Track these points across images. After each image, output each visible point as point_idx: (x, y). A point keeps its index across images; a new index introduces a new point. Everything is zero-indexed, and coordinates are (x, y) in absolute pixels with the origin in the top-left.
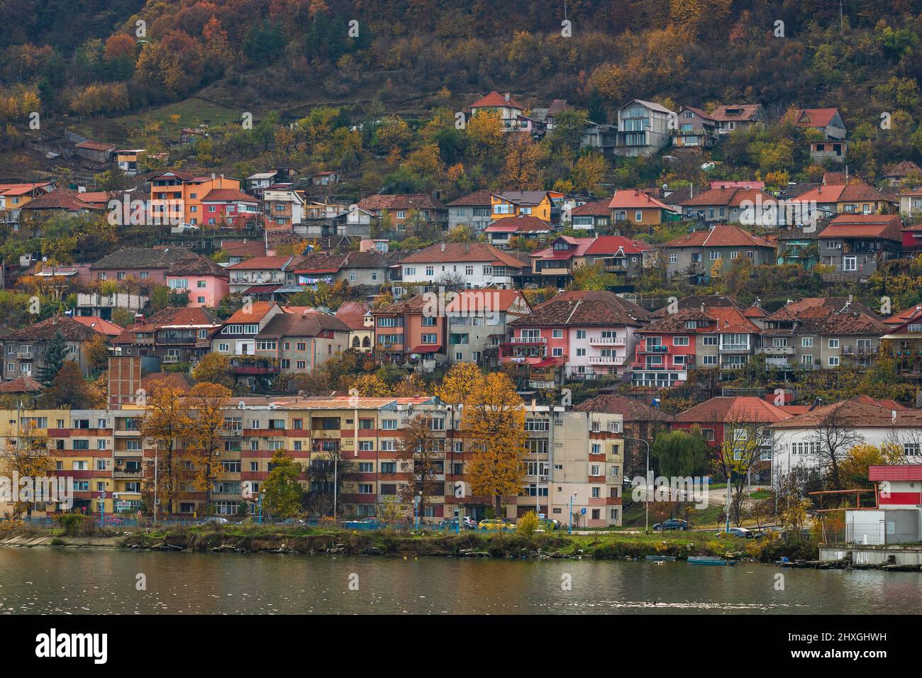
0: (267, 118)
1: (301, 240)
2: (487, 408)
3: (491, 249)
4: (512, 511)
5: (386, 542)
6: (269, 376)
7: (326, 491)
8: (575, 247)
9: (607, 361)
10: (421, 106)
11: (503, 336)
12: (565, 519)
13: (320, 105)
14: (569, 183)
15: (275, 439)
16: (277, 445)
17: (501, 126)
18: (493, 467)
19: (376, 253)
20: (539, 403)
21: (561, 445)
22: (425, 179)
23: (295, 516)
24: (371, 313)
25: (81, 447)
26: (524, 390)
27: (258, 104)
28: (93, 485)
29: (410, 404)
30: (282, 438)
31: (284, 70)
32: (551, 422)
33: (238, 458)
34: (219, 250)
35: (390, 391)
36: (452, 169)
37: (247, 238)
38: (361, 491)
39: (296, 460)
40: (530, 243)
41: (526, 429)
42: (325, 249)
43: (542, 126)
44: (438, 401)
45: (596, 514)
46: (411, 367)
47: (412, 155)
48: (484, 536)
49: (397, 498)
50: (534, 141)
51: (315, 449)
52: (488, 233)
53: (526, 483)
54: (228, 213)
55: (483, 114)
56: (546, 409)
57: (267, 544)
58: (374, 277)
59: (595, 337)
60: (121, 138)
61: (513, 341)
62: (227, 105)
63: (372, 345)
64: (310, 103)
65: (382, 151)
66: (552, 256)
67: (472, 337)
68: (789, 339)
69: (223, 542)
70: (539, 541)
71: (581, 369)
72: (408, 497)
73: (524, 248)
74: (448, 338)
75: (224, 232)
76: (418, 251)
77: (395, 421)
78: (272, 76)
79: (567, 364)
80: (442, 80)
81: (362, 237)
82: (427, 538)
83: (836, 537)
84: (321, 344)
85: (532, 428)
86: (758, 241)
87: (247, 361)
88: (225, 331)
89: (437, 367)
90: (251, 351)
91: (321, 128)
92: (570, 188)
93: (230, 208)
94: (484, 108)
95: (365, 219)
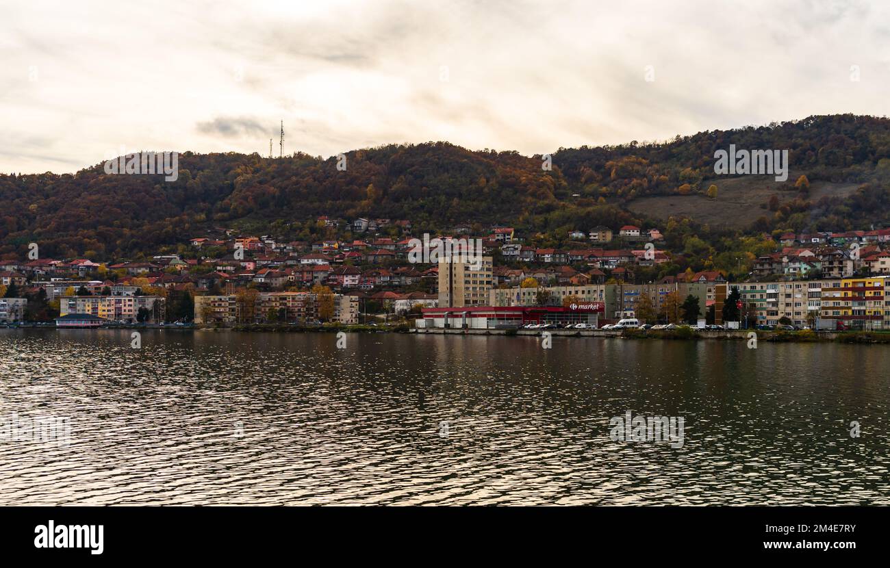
0: (265, 222)
1: (275, 253)
2: (324, 295)
3: (323, 255)
4: (331, 320)
5: (299, 328)
6: (268, 287)
7: (283, 316)
8: (344, 255)
9: (354, 283)
10: (304, 219)
11: (327, 277)
12: (344, 322)
13: (278, 219)
14: (342, 239)
15: (270, 303)
16: (271, 305)
17: (325, 224)
18: (326, 310)
19: (294, 256)
20: (337, 294)
21: (343, 304)
22: (306, 237)
23: (276, 322)
24: (294, 271)
25: (220, 305)
26: (333, 290)
27: (263, 218)
28: (223, 315)
29: (304, 294)
30: (272, 303)
31: (269, 210)
32: (340, 298)
33: (261, 308)
34: (254, 255)
35: (299, 291)
36: (313, 235)
37: (261, 252)
38: (292, 316)
39: (276, 308)
42: (281, 255)
43: (335, 224)
44: (311, 293)
45: (352, 321)
46: (304, 285)
47: (303, 231)
48: (324, 327)
49: (302, 318)
50: (334, 228)
51: (280, 305)
52: (322, 251)
53: (334, 313)
54: (256, 246)
56: (339, 295)
58: (294, 262)
59: (350, 277)
60: (227, 227)
61: (330, 278)
62: (255, 219)
63: (294, 279)
64: (276, 218)
65: (295, 230)
66: (339, 257)
67: (319, 277)
68: (399, 277)
70: (338, 327)
71: (347, 285)
72: (304, 317)
73: (332, 255)
74: (313, 277)
75: (254, 251)
76: (305, 256)
77: (301, 298)
78: (266, 212)
79: (344, 284)
80: (309, 213)
81: (290, 252)
82: (310, 327)
83: (413, 326)
84: (281, 279)
85: (335, 300)
86: (390, 253)
87: (262, 283)
88: (256, 276)
89: (311, 285)
90: (263, 281)
91: (279, 225)
94: (321, 220)
95: (291, 248)
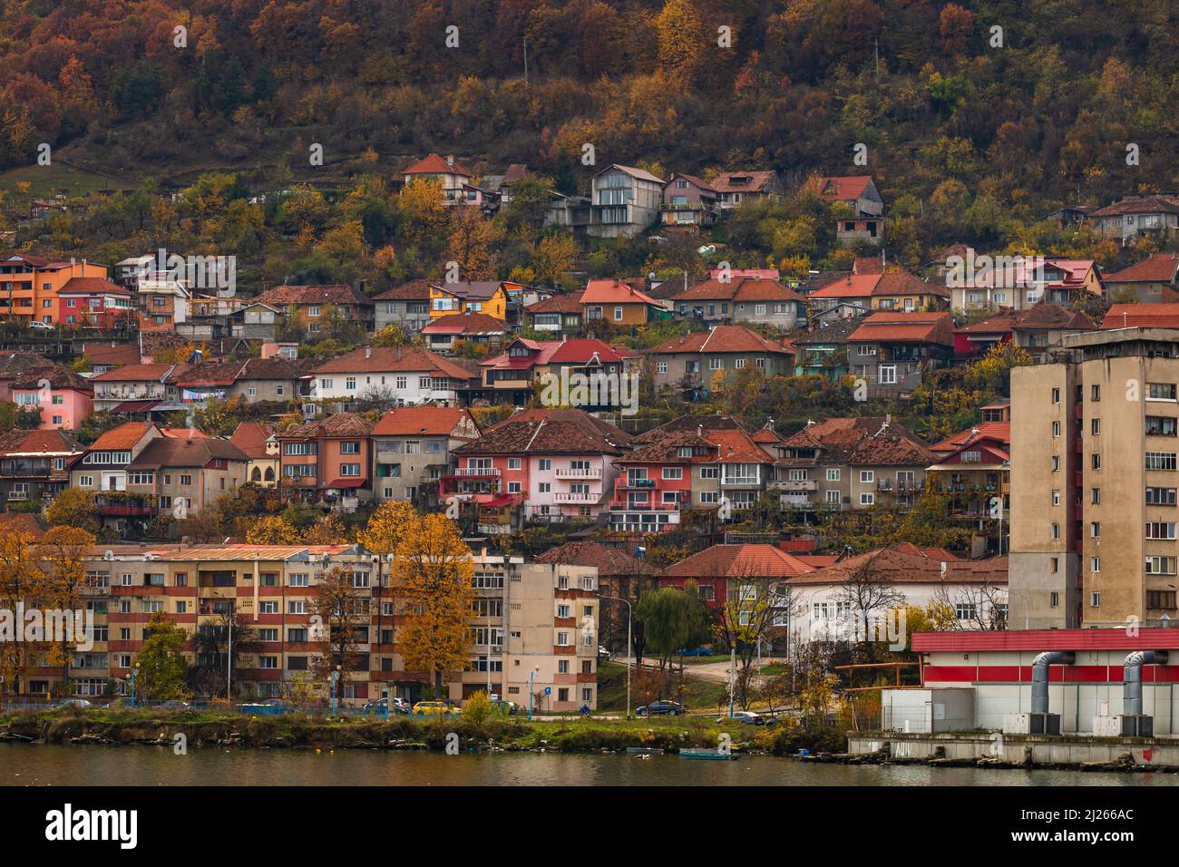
0: (142, 188)
1: (186, 344)
2: (425, 559)
3: (430, 355)
4: (456, 691)
5: (294, 730)
6: (145, 517)
7: (217, 665)
8: (536, 353)
9: (578, 499)
10: (341, 172)
11: (445, 467)
12: (524, 700)
13: (209, 172)
14: (529, 271)
15: (152, 599)
16: (154, 607)
17: (442, 198)
18: (433, 635)
19: (281, 360)
20: (491, 553)
21: (518, 606)
22: (346, 265)
23: (178, 697)
24: (276, 438)
26: (471, 536)
27: (131, 168)
29: (325, 554)
30: (161, 598)
31: (164, 126)
32: (505, 577)
33: (104, 623)
34: (81, 355)
35: (299, 538)
36: (380, 254)
37: (116, 340)
38: (262, 665)
39: (179, 626)
40: (479, 347)
41: (474, 585)
42: (217, 354)
43: (495, 198)
44: (361, 550)
45: (563, 694)
46: (326, 506)
47: (329, 235)
48: (421, 723)
49: (310, 675)
50: (485, 218)
51: (203, 611)
52: (425, 335)
53: (474, 655)
54: (91, 309)
55: (419, 182)
56: (500, 560)
57: (141, 733)
58: (280, 392)
59: (562, 468)
61: (458, 473)
62: (90, 171)
63: (277, 478)
64: (198, 168)
65: (290, 229)
66: (508, 364)
67: (405, 467)
68: (810, 471)
69: (85, 730)
70: (491, 728)
71: (545, 508)
72: (322, 673)
73: (472, 355)
74: (374, 469)
75: (85, 333)
76: (336, 357)
77: (306, 576)
78: (148, 133)
79: (527, 502)
80: (367, 138)
81: (265, 339)
82: (347, 726)
83: (870, 723)
84: (211, 477)
85: (481, 585)
86: (770, 345)
87: (116, 499)
88: (88, 460)
89: (360, 507)
90: (121, 485)
91: (210, 199)
92: (531, 278)
93: (94, 303)
94: (421, 175)
95: (268, 318)
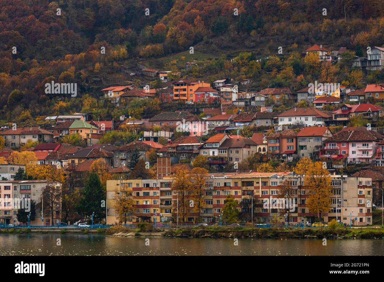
0: (221, 57)
1: (236, 108)
2: (315, 176)
3: (315, 110)
4: (326, 219)
5: (274, 233)
6: (224, 164)
7: (248, 212)
8: (350, 108)
9: (365, 156)
10: (285, 51)
11: (321, 146)
12: (348, 222)
13: (243, 52)
14: (347, 82)
15: (227, 190)
16: (227, 193)
17: (319, 59)
18: (318, 201)
19: (267, 113)
20: (337, 174)
21: (346, 191)
22: (288, 81)
23: (236, 222)
24: (266, 138)
25: (146, 195)
26: (330, 169)
27: (217, 51)
28: (152, 210)
29: (283, 175)
30: (230, 190)
31: (228, 37)
32: (342, 182)
33: (211, 199)
34: (202, 112)
35: (274, 170)
36: (299, 77)
37: (214, 107)
38: (263, 211)
39: (236, 199)
40: (332, 107)
41: (331, 185)
42: (246, 111)
43: (336, 58)
44: (294, 174)
45: (361, 220)
46: (283, 159)
47: (282, 71)
48: (315, 230)
49: (278, 214)
50: (333, 65)
51: (244, 194)
52: (314, 103)
53: (332, 207)
54: (205, 97)
55: (311, 54)
56: (340, 176)
57: (224, 234)
58: (267, 123)
59: (360, 146)
60: (161, 67)
61: (325, 148)
62: (204, 52)
63: (267, 151)
64: (239, 51)
65: (269, 70)
66: (341, 112)
67: (308, 147)
69: (206, 233)
70: (338, 231)
71: (354, 159)
72: (282, 214)
73: (329, 109)
74: (298, 147)
75: (204, 105)
76: (285, 111)
77: (277, 182)
78: (223, 40)
79: (348, 157)
80: (294, 40)
81: (262, 106)
82: (291, 231)
84: (245, 151)
85: (334, 184)
87: (214, 158)
88: (205, 146)
89: (294, 160)
90: (216, 154)
91: (243, 61)
92: (348, 84)
93: (207, 95)
94: (312, 51)
95: (263, 99)
